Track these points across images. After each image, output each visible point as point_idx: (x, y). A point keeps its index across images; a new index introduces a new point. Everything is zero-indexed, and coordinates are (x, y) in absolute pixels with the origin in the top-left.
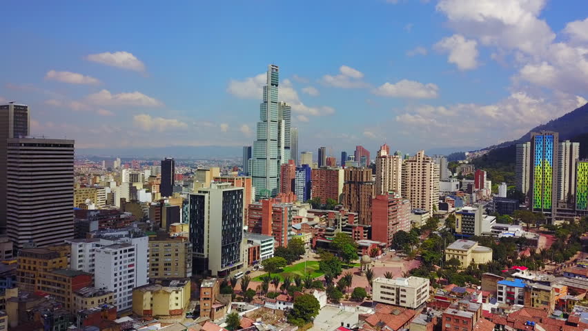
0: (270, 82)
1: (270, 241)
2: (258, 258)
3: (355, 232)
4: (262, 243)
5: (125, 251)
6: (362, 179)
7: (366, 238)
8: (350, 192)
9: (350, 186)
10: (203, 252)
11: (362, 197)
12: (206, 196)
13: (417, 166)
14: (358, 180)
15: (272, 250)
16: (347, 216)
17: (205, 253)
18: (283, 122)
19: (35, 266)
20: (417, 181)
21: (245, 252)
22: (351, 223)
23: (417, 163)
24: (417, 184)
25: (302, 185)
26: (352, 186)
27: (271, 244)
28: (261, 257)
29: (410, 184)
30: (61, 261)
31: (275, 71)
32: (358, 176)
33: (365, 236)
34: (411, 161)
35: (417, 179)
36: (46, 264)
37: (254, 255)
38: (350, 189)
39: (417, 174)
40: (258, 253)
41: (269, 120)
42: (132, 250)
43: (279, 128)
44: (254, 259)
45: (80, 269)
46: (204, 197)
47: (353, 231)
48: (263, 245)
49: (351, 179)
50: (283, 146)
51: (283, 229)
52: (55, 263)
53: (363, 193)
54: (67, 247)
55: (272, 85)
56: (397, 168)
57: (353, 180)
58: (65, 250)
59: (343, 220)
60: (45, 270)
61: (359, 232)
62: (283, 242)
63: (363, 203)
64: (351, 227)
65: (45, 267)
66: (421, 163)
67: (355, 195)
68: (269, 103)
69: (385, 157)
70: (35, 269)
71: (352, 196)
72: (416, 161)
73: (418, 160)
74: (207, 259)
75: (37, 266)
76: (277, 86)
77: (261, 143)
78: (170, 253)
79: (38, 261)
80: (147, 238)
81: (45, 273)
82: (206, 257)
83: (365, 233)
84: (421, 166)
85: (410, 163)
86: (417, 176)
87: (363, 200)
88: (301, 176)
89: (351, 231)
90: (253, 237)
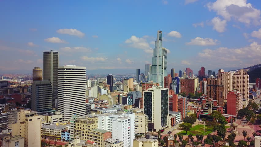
0: (158, 39)
1: (179, 114)
2: (175, 123)
3: (218, 110)
4: (176, 115)
5: (127, 121)
6: (217, 84)
7: (224, 113)
8: (210, 90)
9: (210, 87)
10: (151, 120)
11: (217, 92)
12: (153, 92)
13: (240, 77)
14: (215, 84)
15: (180, 119)
16: (213, 102)
17: (153, 121)
18: (164, 57)
19: (83, 127)
20: (240, 85)
21: (170, 120)
22: (216, 105)
23: (240, 76)
24: (240, 86)
25: (175, 86)
26: (212, 87)
27: (179, 116)
28: (176, 122)
29: (236, 86)
30: (95, 125)
31: (160, 33)
32: (215, 82)
33: (224, 112)
34: (236, 75)
35: (240, 83)
36: (89, 127)
37: (174, 122)
38: (210, 89)
39: (240, 81)
40: (175, 121)
41: (158, 56)
42: (129, 120)
43: (162, 60)
44: (174, 124)
45: (103, 129)
46: (151, 93)
47: (217, 109)
48: (177, 116)
49: (211, 83)
50: (164, 68)
51: (184, 108)
52: (93, 126)
53: (218, 91)
54: (97, 118)
55: (159, 40)
56: (230, 78)
57: (212, 84)
58: (96, 119)
59: (212, 104)
60: (89, 129)
61: (220, 110)
62: (184, 115)
63: (218, 95)
64: (216, 108)
65: (89, 128)
66: (242, 76)
67: (213, 92)
68: (158, 48)
69: (223, 73)
70: (83, 129)
71: (211, 92)
72: (239, 75)
73: (240, 74)
74: (154, 123)
75: (85, 127)
76: (161, 40)
77: (155, 67)
78: (138, 121)
79: (85, 125)
80: (134, 113)
81: (89, 131)
82: (153, 122)
83: (223, 110)
84: (242, 77)
85: (236, 76)
86: (240, 82)
87: (218, 94)
88: (175, 82)
89: (216, 110)
90: (172, 113)
